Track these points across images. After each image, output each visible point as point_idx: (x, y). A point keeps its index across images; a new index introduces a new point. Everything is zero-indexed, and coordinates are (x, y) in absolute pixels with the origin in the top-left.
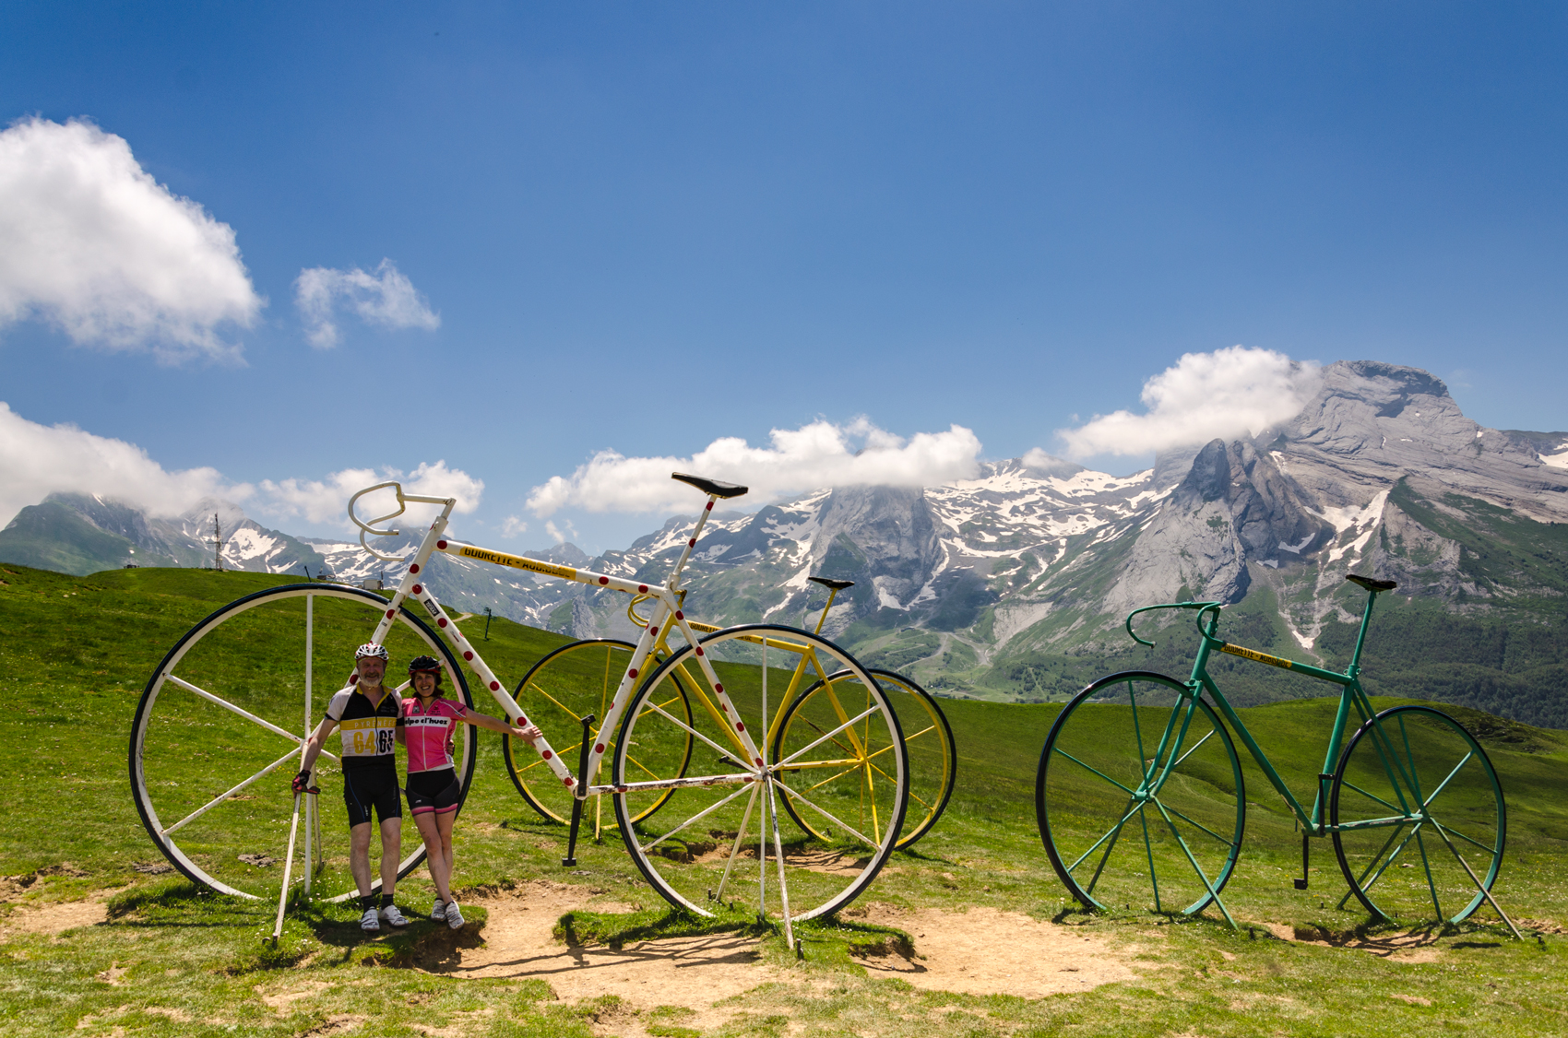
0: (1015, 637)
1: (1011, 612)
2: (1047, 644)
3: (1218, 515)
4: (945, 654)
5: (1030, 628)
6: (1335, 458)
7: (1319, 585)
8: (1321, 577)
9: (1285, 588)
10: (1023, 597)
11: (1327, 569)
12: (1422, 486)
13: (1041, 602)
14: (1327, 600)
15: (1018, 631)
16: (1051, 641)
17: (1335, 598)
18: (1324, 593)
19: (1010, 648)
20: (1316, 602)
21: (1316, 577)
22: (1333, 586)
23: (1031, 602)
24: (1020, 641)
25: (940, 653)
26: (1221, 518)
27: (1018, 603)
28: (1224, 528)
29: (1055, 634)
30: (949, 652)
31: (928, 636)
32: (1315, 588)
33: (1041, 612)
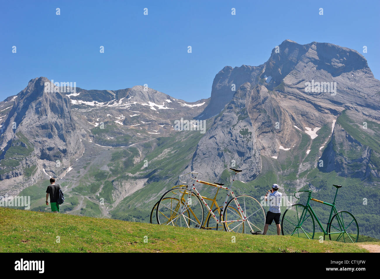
0: (125, 199)
1: (123, 184)
2: (144, 204)
3: (246, 128)
4: (82, 209)
5: (134, 194)
6: (310, 97)
7: (300, 170)
8: (301, 166)
9: (282, 172)
10: (130, 175)
11: (305, 161)
12: (354, 115)
13: (140, 178)
14: (304, 179)
15: (127, 195)
16: (147, 202)
17: (308, 178)
18: (301, 175)
19: (122, 206)
20: (298, 181)
21: (298, 166)
22: (307, 171)
23: (135, 178)
24: (128, 202)
25: (78, 208)
26: (247, 130)
27: (127, 178)
28: (249, 136)
29: (149, 198)
30: (84, 208)
31: (72, 198)
32: (297, 172)
33: (141, 184)
